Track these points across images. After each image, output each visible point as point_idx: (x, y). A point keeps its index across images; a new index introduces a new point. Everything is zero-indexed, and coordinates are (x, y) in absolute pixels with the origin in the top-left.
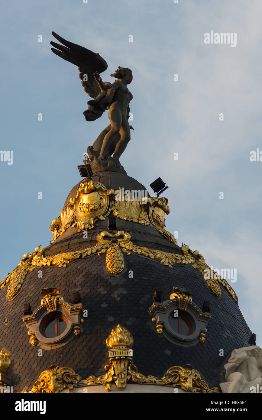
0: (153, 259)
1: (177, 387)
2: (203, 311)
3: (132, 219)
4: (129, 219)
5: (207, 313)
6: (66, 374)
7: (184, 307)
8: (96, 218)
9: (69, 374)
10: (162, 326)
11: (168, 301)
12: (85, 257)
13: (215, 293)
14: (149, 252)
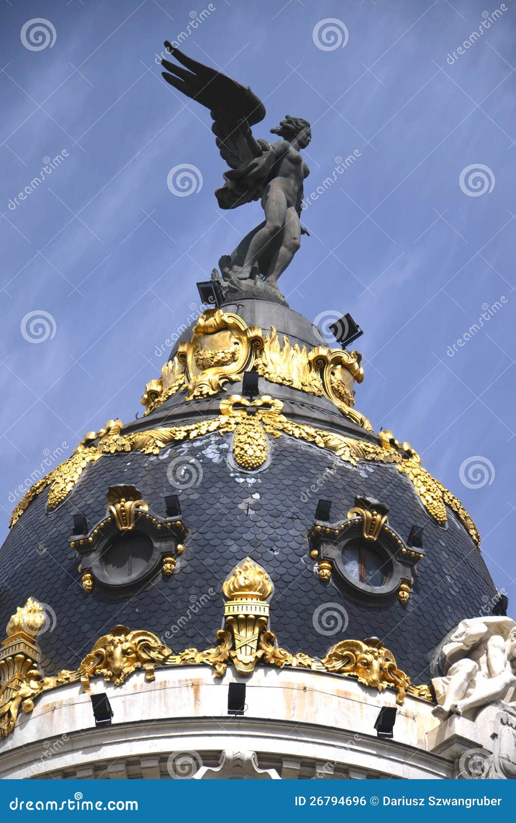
0: (321, 448)
1: (350, 677)
2: (407, 544)
3: (291, 383)
4: (285, 382)
5: (415, 549)
6: (142, 643)
7: (374, 533)
8: (224, 376)
9: (149, 643)
10: (330, 566)
11: (343, 522)
12: (195, 437)
13: (435, 517)
14: (315, 435)
